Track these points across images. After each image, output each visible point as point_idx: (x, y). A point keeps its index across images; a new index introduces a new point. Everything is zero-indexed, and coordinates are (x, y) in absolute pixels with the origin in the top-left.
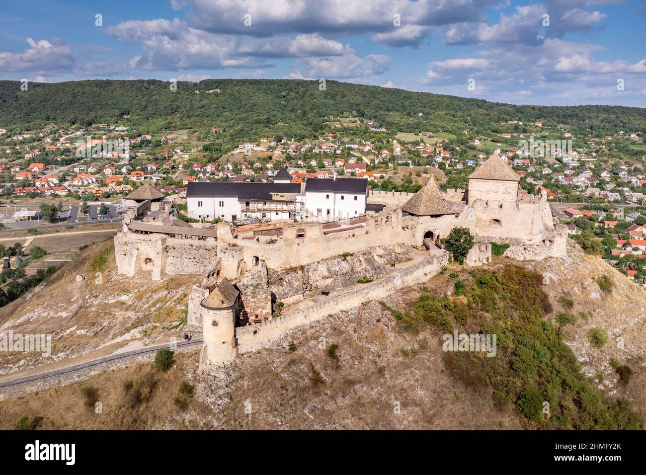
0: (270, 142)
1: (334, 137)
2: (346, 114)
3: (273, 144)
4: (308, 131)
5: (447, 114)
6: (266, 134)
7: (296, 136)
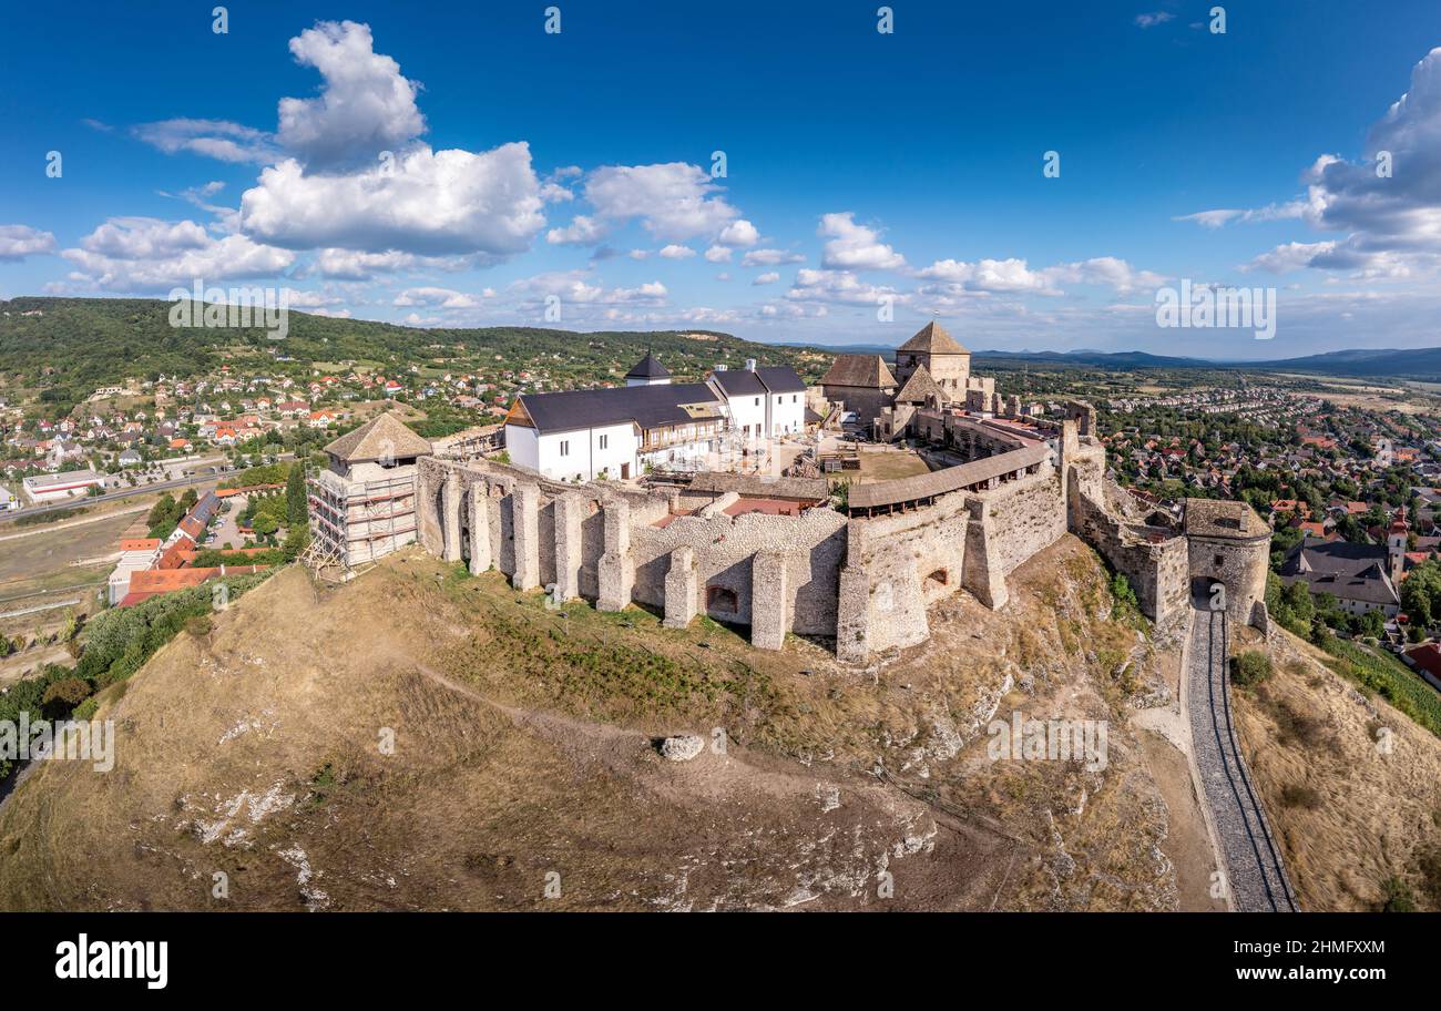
0: (141, 383)
1: (232, 371)
2: (234, 341)
3: (147, 384)
4: (192, 365)
5: (357, 339)
6: (133, 371)
7: (178, 372)
